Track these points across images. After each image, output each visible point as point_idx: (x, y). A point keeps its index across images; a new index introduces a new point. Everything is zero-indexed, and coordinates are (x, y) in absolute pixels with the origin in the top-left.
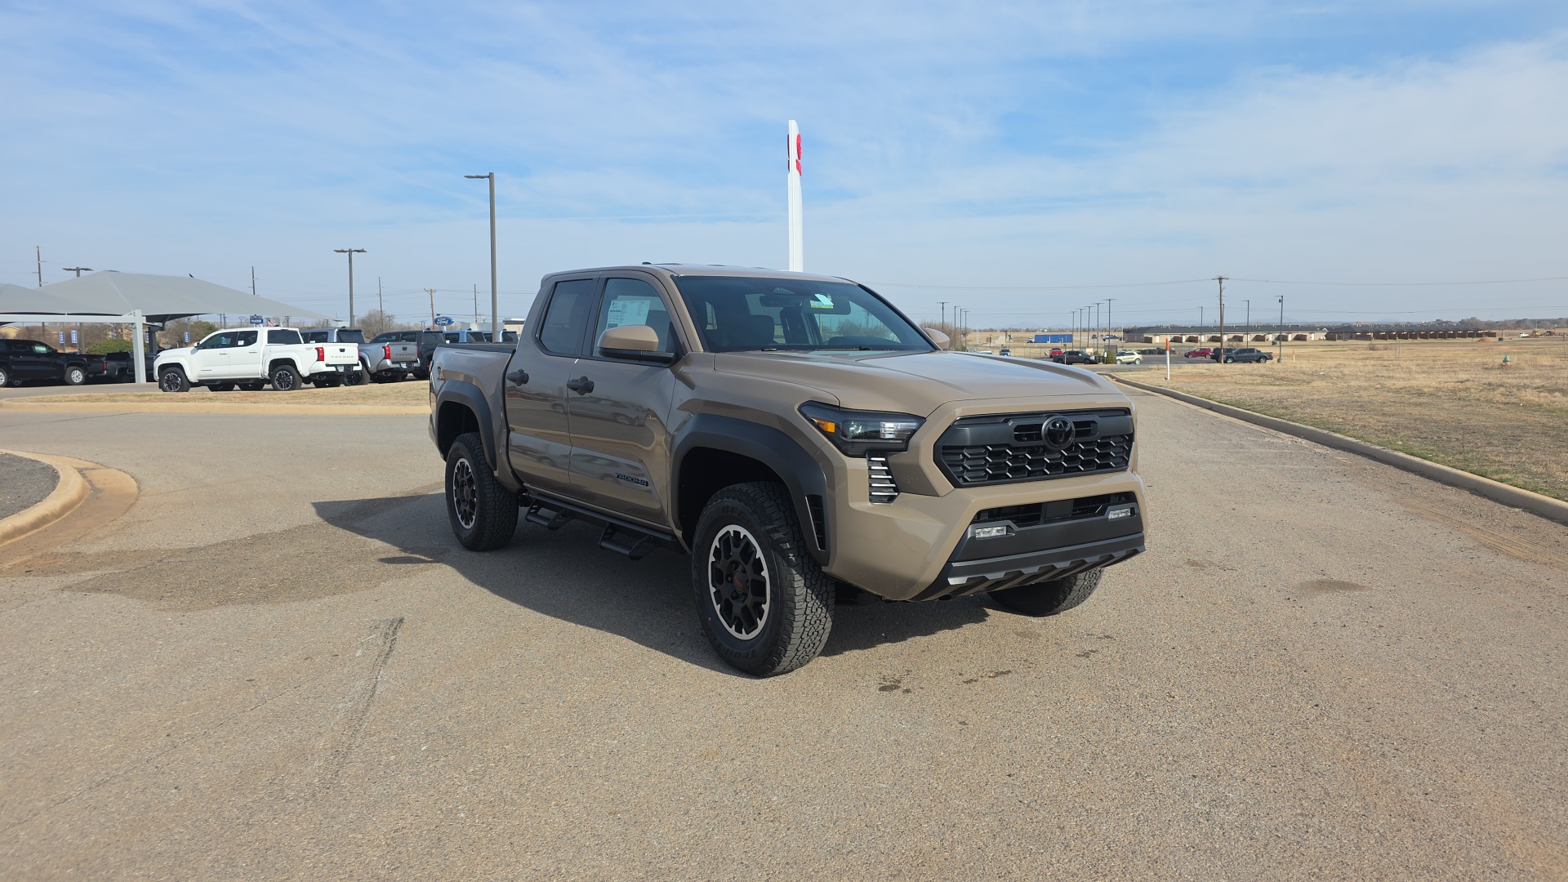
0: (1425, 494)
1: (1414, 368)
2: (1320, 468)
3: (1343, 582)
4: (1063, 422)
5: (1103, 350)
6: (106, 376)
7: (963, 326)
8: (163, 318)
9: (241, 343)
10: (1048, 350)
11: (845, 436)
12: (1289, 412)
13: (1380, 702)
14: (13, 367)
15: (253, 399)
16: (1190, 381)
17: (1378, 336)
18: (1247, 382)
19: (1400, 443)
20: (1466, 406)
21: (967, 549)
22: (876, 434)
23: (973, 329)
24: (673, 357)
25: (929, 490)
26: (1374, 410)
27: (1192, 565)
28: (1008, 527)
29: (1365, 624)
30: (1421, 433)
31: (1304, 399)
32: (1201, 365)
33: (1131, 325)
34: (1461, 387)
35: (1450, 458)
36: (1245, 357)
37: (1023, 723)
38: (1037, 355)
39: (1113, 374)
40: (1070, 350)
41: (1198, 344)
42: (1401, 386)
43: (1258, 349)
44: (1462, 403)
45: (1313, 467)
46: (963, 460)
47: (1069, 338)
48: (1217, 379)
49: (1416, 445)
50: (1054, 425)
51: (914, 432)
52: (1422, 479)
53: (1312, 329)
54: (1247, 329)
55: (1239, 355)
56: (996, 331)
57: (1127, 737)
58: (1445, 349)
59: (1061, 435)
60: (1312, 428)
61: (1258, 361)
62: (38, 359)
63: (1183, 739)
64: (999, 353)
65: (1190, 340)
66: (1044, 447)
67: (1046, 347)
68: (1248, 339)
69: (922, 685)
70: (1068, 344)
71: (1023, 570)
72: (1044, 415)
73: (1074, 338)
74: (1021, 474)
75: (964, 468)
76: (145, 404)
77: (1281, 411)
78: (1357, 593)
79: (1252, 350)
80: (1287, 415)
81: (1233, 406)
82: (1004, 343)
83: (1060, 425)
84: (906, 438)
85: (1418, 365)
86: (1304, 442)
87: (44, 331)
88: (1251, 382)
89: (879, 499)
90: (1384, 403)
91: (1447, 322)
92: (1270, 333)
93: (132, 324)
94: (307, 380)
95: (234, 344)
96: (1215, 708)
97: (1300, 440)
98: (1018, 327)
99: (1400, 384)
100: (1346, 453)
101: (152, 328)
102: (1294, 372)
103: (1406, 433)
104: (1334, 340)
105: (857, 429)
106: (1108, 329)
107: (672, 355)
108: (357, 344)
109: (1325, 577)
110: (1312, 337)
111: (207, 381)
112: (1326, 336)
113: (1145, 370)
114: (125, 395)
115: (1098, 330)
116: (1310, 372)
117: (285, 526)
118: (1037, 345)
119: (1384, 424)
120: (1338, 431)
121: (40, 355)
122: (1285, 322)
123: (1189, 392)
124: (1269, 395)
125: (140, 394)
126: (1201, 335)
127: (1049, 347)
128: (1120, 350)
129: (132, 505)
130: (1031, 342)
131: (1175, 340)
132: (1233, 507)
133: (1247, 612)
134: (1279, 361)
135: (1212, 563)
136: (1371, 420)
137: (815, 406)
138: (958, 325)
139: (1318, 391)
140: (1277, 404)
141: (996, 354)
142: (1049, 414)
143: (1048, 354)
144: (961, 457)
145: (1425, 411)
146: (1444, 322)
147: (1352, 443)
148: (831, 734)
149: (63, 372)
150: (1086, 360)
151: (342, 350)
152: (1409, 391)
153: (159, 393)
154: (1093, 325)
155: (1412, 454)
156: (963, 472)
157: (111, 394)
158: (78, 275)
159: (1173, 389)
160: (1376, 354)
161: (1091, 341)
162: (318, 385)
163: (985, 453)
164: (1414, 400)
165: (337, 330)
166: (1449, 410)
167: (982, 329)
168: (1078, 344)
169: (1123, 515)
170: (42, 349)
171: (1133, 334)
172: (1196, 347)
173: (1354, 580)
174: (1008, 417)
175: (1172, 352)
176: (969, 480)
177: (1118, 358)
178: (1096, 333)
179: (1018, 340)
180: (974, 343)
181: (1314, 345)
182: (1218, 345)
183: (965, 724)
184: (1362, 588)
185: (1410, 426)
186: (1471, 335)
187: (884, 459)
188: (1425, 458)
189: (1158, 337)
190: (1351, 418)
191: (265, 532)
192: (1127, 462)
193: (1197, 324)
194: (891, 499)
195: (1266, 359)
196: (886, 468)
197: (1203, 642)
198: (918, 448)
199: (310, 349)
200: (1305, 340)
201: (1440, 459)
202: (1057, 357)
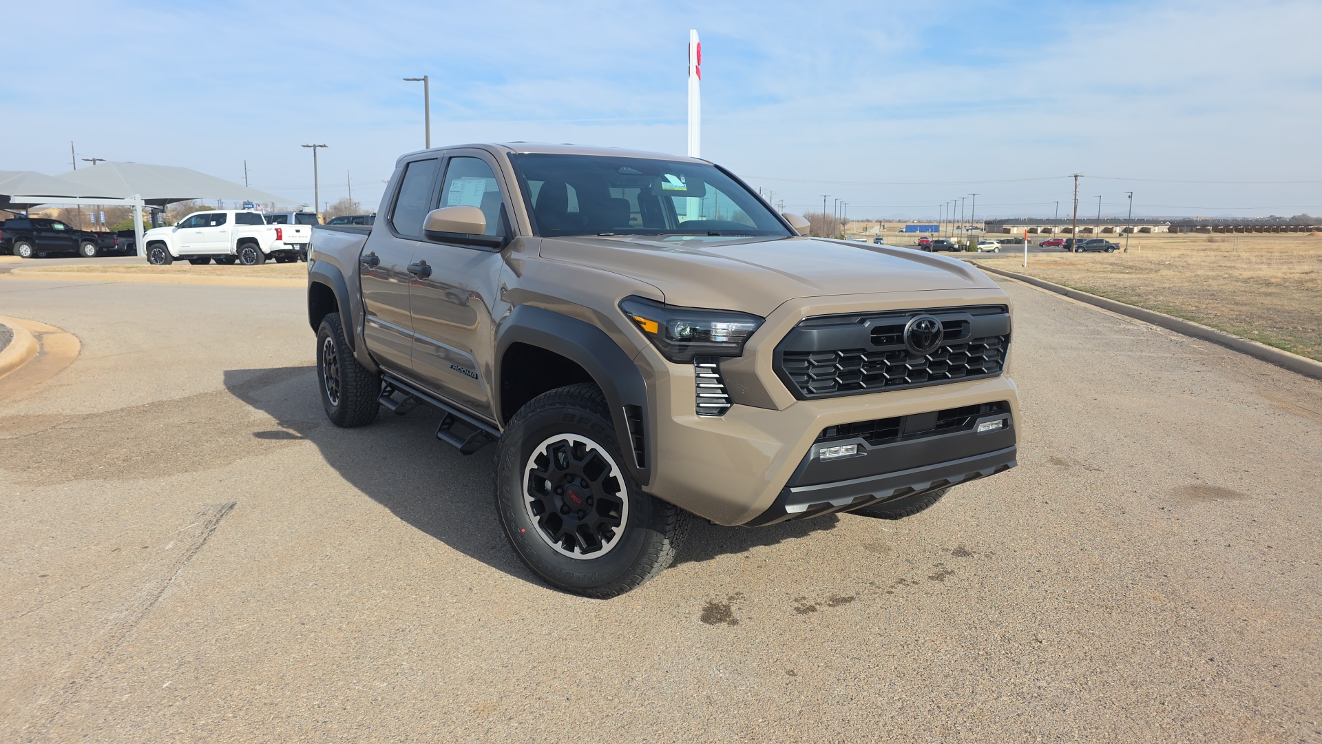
0: (1289, 387)
1: (1254, 259)
2: (1176, 356)
3: (1219, 488)
4: (930, 322)
5: (966, 239)
6: (116, 250)
7: (842, 217)
8: (163, 202)
9: (213, 223)
10: (917, 238)
11: (671, 338)
12: (1142, 299)
13: (1286, 656)
14: (37, 241)
15: (219, 272)
16: (1045, 268)
17: (1216, 230)
18: (1099, 270)
19: (1256, 332)
20: (1316, 297)
21: (809, 471)
22: (706, 335)
23: (851, 219)
24: (504, 242)
25: (765, 402)
26: (1226, 299)
27: (1056, 464)
28: (860, 445)
29: (1252, 543)
30: (1276, 323)
31: (1156, 287)
32: (1055, 254)
33: (992, 218)
34: (1307, 278)
35: (1309, 350)
36: (1095, 247)
37: (863, 676)
38: (908, 243)
39: (974, 261)
40: (937, 239)
41: (1052, 235)
42: (1249, 276)
43: (1107, 240)
44: (1310, 294)
45: (1170, 355)
46: (808, 368)
47: (936, 229)
48: (1071, 267)
49: (1273, 335)
50: (919, 325)
51: (751, 334)
52: (1282, 370)
53: (1156, 222)
54: (1098, 222)
55: (1089, 245)
56: (872, 222)
57: (985, 701)
58: (1278, 242)
59: (926, 337)
60: (1166, 316)
61: (1106, 251)
62: (57, 235)
63: (1052, 707)
64: (873, 241)
65: (1045, 231)
66: (907, 352)
67: (915, 236)
68: (1097, 231)
69: (751, 615)
70: (935, 234)
71: (875, 494)
72: (907, 314)
73: (941, 229)
74: (876, 383)
75: (810, 377)
76: (129, 275)
77: (1135, 299)
78: (1236, 502)
79: (1101, 241)
80: (1141, 302)
81: (1088, 292)
82: (878, 232)
83: (926, 326)
84: (740, 342)
85: (1257, 256)
86: (1159, 329)
87: (79, 212)
88: (1102, 270)
89: (708, 412)
90: (1234, 292)
91: (1280, 218)
92: (1117, 226)
93: (133, 206)
94: (269, 256)
95: (207, 225)
96: (1091, 660)
97: (1154, 327)
98: (891, 219)
99: (1247, 274)
100: (1201, 342)
101: (155, 211)
102: (1142, 261)
103: (1261, 322)
104: (1176, 232)
105: (684, 330)
106: (971, 221)
107: (500, 239)
108: (310, 226)
109: (1199, 482)
110: (1156, 230)
111: (187, 256)
112: (1168, 229)
113: (1003, 257)
114: (116, 267)
115: (962, 221)
116: (1157, 262)
117: (187, 394)
118: (907, 234)
119: (1237, 313)
120: (1192, 319)
121: (59, 231)
122: (1133, 216)
123: (1045, 279)
124: (1121, 283)
125: (129, 266)
126: (1055, 227)
127: (917, 236)
128: (981, 240)
129: (64, 369)
130: (902, 231)
131: (1031, 231)
132: (1095, 396)
133: (1118, 524)
134: (1125, 251)
135: (1076, 462)
136: (1224, 309)
137: (638, 301)
138: (838, 216)
139: (1168, 280)
140: (1130, 292)
141: (871, 243)
142: (914, 313)
143: (917, 242)
144: (806, 364)
145: (1276, 301)
146: (1277, 218)
147: (1207, 331)
148: (634, 684)
149: (78, 247)
150: (950, 248)
151: (298, 231)
152: (1257, 280)
153: (145, 265)
154: (958, 217)
155: (1270, 345)
156: (807, 382)
157: (107, 265)
158: (94, 164)
159: (1031, 275)
160: (1214, 245)
161: (956, 231)
162: (280, 261)
163: (835, 360)
164: (1263, 290)
165: (295, 213)
166: (1299, 300)
167: (860, 219)
168: (943, 234)
169: (994, 427)
170: (61, 227)
171: (993, 225)
172: (1050, 237)
173: (1230, 486)
174: (864, 317)
175: (1029, 242)
176: (815, 391)
177: (979, 246)
178: (960, 224)
179: (891, 229)
180: (852, 232)
181: (1158, 236)
182: (1070, 236)
183: (794, 675)
184: (1239, 496)
185: (1264, 316)
186: (1302, 230)
187: (714, 365)
188: (1284, 349)
189: (1015, 228)
190: (1204, 306)
191: (165, 400)
192: (1001, 367)
193: (1053, 217)
194: (722, 411)
195: (1114, 248)
196: (717, 376)
197: (1071, 563)
198: (754, 353)
199: (271, 229)
200: (1149, 232)
201: (1299, 351)
202: (924, 246)
